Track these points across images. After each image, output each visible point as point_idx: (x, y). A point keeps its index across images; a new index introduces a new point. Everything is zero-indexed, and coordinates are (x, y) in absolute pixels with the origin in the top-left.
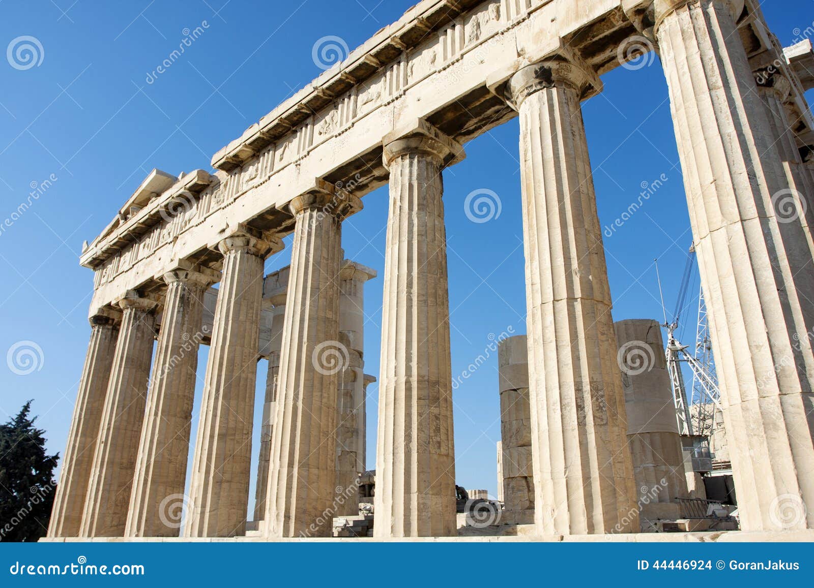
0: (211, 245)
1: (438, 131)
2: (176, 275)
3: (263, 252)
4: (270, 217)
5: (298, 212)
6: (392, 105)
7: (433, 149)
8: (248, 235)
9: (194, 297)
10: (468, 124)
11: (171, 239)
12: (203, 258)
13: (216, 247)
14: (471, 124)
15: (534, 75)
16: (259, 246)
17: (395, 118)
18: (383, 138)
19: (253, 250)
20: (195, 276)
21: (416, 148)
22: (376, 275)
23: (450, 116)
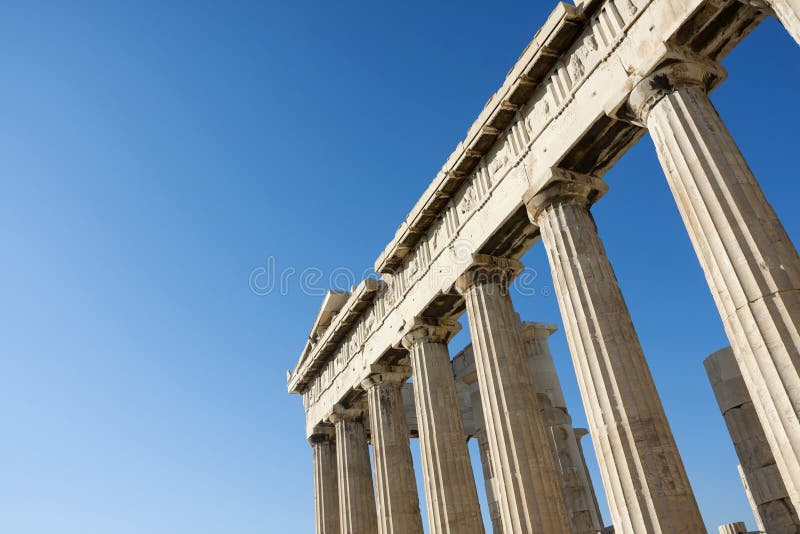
0: (394, 344)
1: (573, 173)
2: (372, 380)
3: (443, 337)
4: (440, 303)
5: (464, 291)
6: (521, 164)
7: (573, 191)
8: (426, 326)
9: (393, 397)
10: (600, 157)
11: (359, 348)
12: (392, 358)
13: (400, 345)
14: (603, 155)
15: (650, 87)
16: (438, 333)
17: (528, 174)
18: (523, 197)
19: (434, 338)
20: (388, 377)
21: (557, 196)
22: (556, 329)
23: (580, 154)
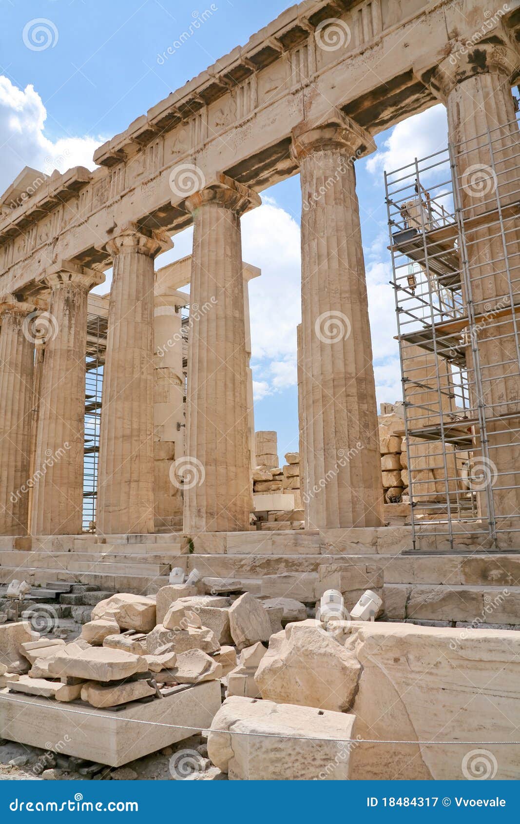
0: (98, 246)
1: (353, 122)
2: (60, 277)
3: (152, 251)
4: (162, 215)
5: (195, 208)
6: (301, 94)
7: (347, 140)
8: (139, 235)
9: (78, 301)
10: (381, 116)
11: (50, 240)
12: (88, 259)
13: (104, 248)
15: (467, 60)
16: (149, 245)
17: (306, 106)
18: (294, 129)
19: (143, 249)
20: (77, 278)
21: (330, 139)
23: (367, 104)
